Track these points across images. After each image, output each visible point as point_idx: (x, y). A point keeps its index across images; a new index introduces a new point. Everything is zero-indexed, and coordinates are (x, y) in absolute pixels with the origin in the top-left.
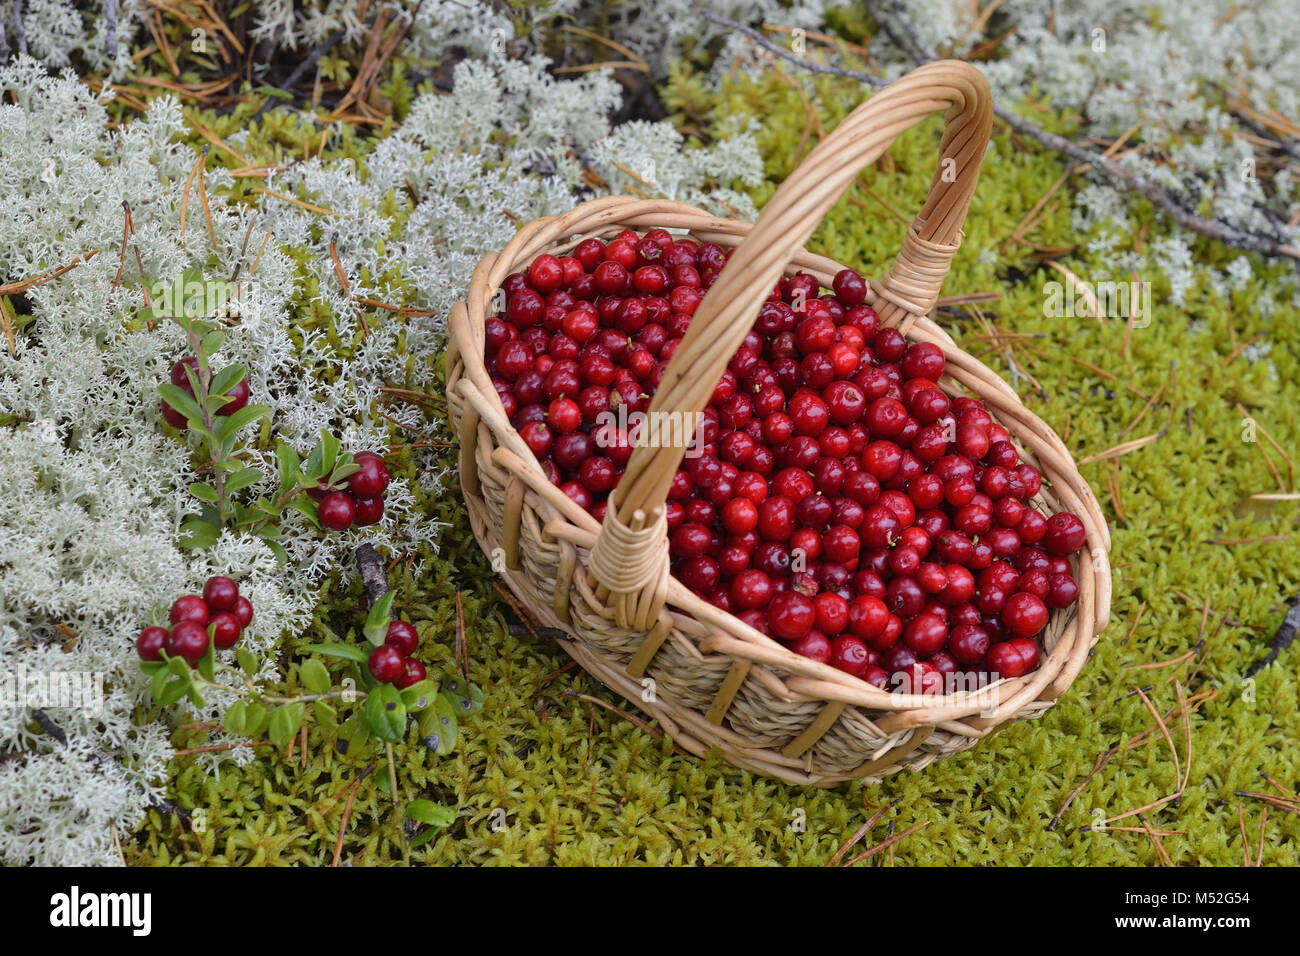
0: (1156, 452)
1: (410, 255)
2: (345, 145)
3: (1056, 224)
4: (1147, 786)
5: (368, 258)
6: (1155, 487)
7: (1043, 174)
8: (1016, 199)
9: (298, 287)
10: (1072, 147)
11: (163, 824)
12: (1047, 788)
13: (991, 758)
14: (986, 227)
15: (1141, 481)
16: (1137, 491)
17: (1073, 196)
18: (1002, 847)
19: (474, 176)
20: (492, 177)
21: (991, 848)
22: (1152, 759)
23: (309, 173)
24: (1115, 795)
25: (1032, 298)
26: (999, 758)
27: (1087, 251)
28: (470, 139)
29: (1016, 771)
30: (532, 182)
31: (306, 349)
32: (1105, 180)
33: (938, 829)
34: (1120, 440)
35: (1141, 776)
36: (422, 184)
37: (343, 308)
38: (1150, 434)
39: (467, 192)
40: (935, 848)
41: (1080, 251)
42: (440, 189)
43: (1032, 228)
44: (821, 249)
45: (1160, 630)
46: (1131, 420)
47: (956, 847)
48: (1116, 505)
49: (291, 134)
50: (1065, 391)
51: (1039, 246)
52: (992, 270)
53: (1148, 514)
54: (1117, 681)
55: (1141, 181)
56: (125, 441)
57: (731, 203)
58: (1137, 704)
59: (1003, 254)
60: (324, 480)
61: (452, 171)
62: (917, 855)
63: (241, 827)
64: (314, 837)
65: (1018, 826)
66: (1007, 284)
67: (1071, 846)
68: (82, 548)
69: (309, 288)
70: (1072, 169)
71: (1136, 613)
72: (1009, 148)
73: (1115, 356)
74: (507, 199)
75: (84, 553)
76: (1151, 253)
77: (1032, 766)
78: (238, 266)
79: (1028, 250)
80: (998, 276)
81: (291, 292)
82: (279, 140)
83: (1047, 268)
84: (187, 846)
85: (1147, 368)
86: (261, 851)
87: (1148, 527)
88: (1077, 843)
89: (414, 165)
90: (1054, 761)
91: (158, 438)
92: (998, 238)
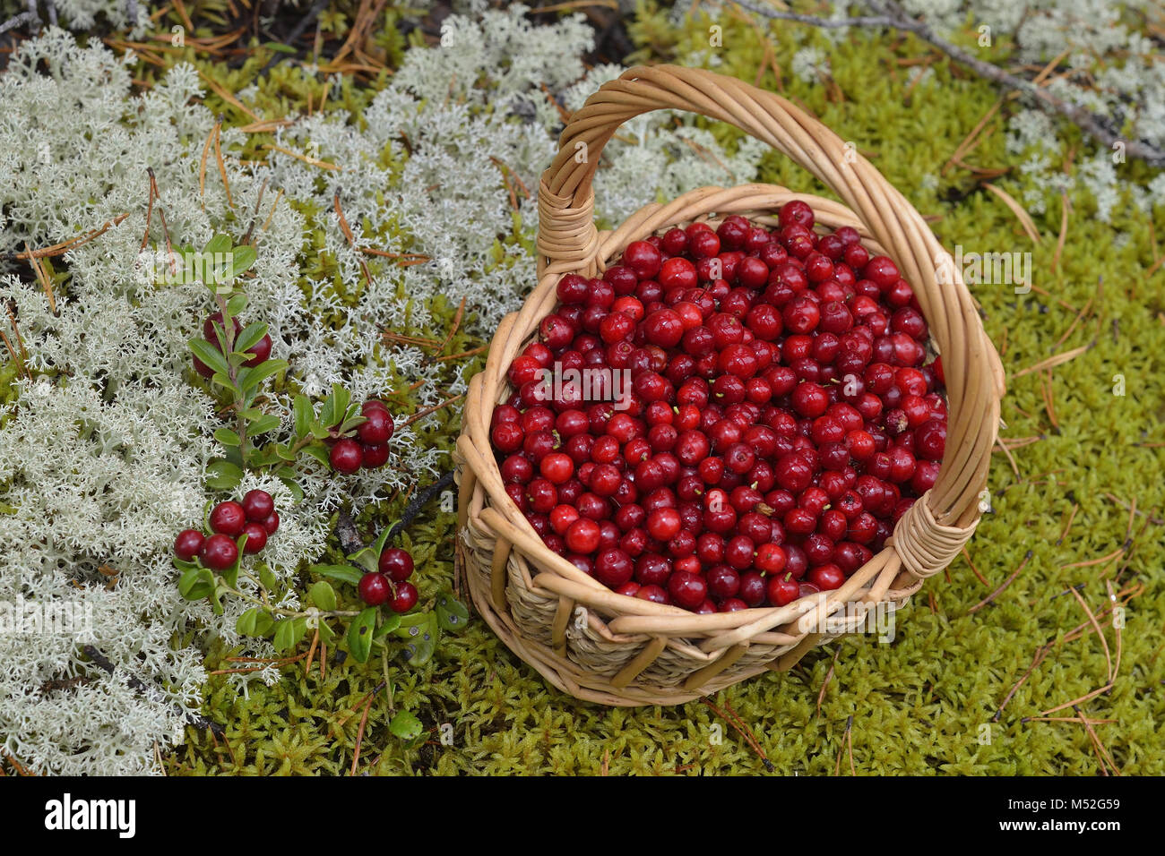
0: (1086, 362)
1: (407, 205)
2: (345, 96)
3: (991, 147)
4: (1081, 677)
5: (369, 209)
6: (1085, 395)
7: (979, 100)
8: (955, 125)
9: (307, 240)
10: (1005, 75)
11: (200, 738)
12: (991, 682)
13: (940, 655)
14: (928, 152)
15: (1072, 389)
16: (1069, 399)
17: (1006, 120)
18: (951, 738)
19: (463, 124)
20: (479, 124)
21: (941, 740)
22: (1086, 652)
23: (314, 128)
24: (1053, 686)
25: (970, 219)
26: (948, 655)
27: (1020, 172)
28: (457, 88)
29: (962, 668)
30: (514, 128)
31: (315, 297)
32: (1036, 105)
33: (891, 723)
34: (1053, 352)
35: (1076, 668)
36: (415, 133)
37: (348, 257)
38: (1080, 346)
39: (456, 141)
40: (890, 740)
41: (1015, 172)
42: (431, 138)
43: (970, 151)
44: (777, 178)
45: (1091, 529)
46: (1063, 333)
47: (909, 740)
48: (1050, 413)
49: (296, 87)
50: (1002, 306)
51: (976, 168)
52: (933, 192)
53: (1079, 421)
54: (1053, 579)
55: (1069, 108)
56: (155, 392)
57: (696, 140)
58: (1072, 601)
59: (943, 176)
60: (336, 429)
61: (442, 121)
62: (874, 748)
63: (269, 738)
64: (335, 745)
65: (965, 719)
66: (947, 205)
67: (1013, 736)
68: (120, 494)
69: (316, 239)
70: (1006, 95)
71: (1069, 516)
72: (947, 75)
73: (1047, 271)
74: (494, 146)
75: (121, 498)
76: (1079, 172)
77: (977, 662)
78: (252, 224)
79: (966, 173)
80: (939, 197)
81: (301, 246)
82: (285, 93)
83: (983, 190)
84: (221, 757)
85: (1077, 282)
86: (287, 761)
87: (1080, 432)
88: (1019, 733)
89: (408, 116)
90: (996, 656)
91: (185, 387)
92: (939, 162)
